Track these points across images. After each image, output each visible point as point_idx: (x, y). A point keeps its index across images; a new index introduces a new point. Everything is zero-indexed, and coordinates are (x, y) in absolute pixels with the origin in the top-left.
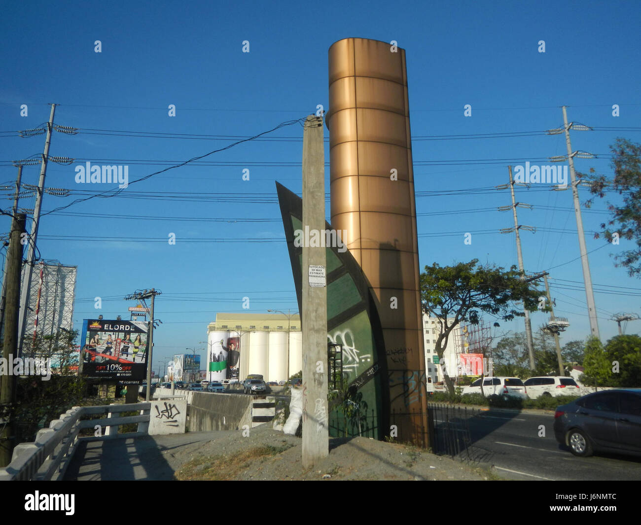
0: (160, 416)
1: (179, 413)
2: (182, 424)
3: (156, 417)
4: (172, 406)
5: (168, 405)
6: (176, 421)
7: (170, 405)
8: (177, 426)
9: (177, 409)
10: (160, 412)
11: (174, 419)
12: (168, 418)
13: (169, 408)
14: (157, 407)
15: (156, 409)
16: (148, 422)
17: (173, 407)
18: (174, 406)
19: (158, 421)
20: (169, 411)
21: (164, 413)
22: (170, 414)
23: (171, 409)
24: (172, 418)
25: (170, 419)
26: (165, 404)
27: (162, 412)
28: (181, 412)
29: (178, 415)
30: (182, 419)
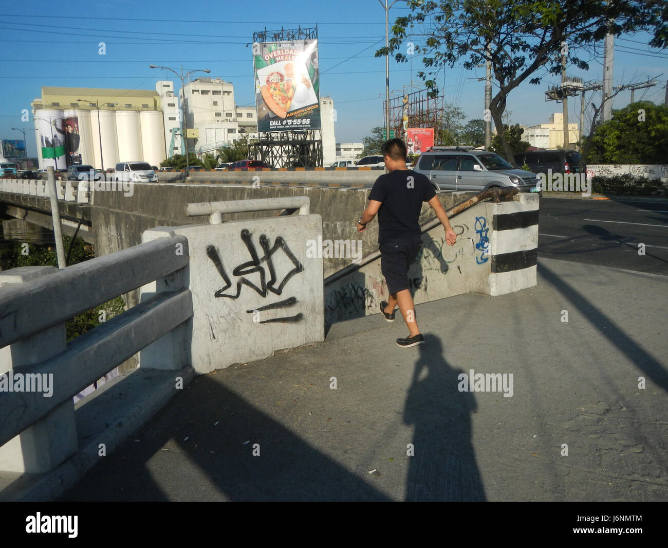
0: (232, 291)
1: (299, 269)
2: (313, 310)
3: (218, 294)
4: (272, 244)
5: (256, 241)
6: (292, 302)
7: (264, 241)
8: (298, 318)
9: (291, 256)
10: (229, 273)
11: (284, 296)
12: (263, 294)
13: (261, 253)
14: (213, 253)
15: (210, 262)
16: (187, 324)
17: (275, 248)
18: (279, 242)
19: (225, 311)
20: (264, 265)
21: (247, 277)
22: (268, 278)
23: (269, 254)
24: (278, 292)
25: (272, 298)
26: (246, 236)
27: (237, 272)
28: (305, 265)
29: (297, 277)
30: (312, 290)
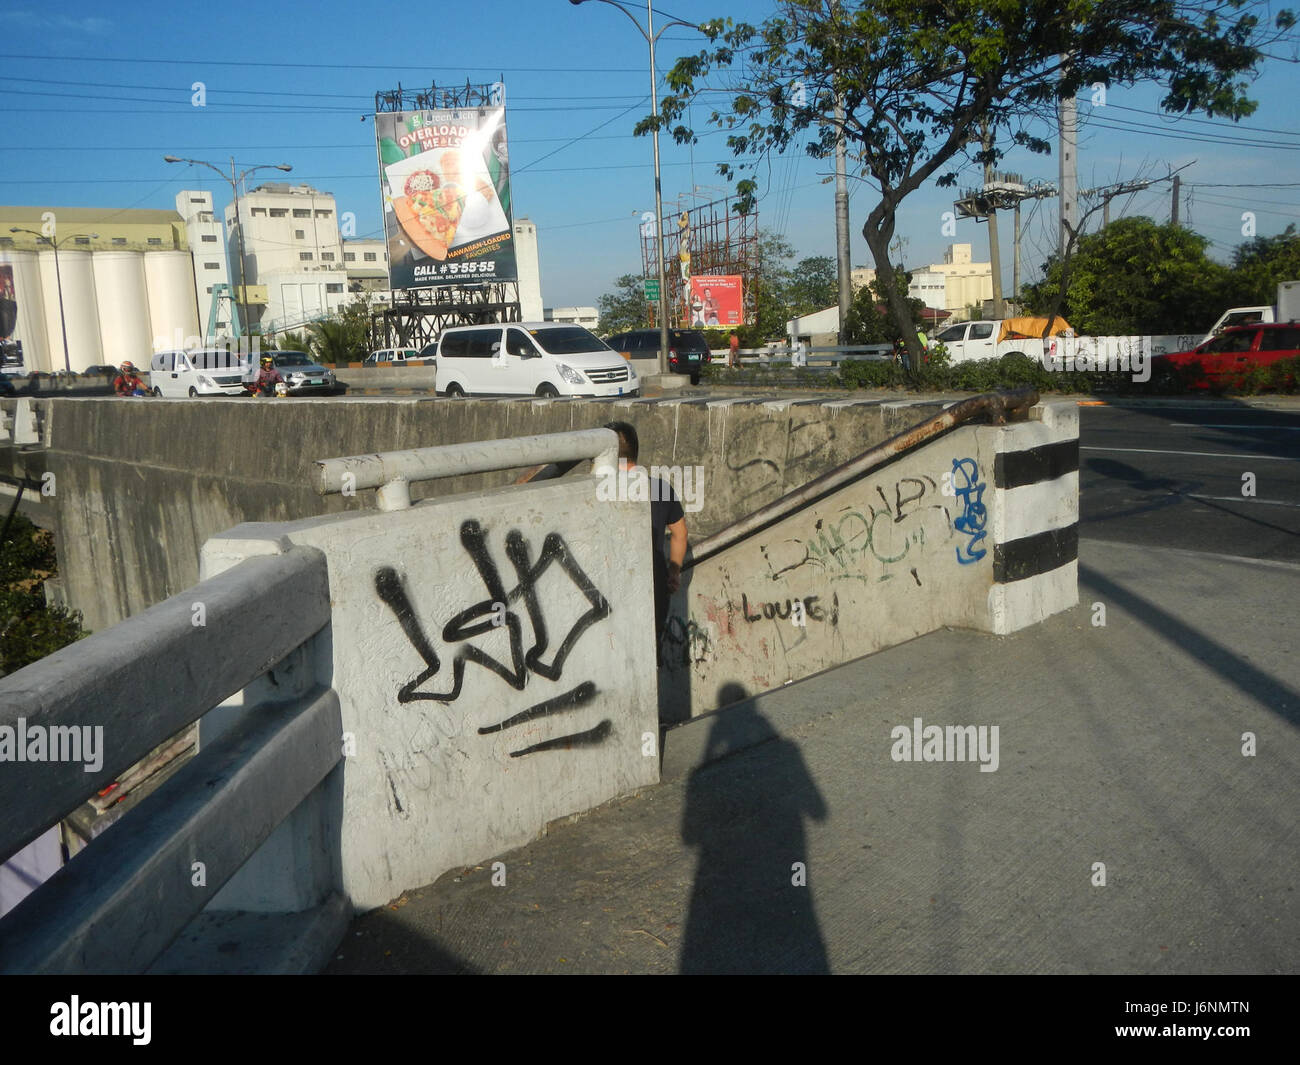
0: (442, 682)
1: (600, 610)
2: (634, 710)
3: (407, 695)
4: (535, 554)
5: (497, 547)
6: (585, 693)
7: (516, 546)
8: (600, 733)
9: (580, 579)
10: (433, 633)
11: (568, 683)
12: (518, 682)
13: (509, 578)
14: (391, 589)
15: (385, 613)
17: (543, 564)
18: (554, 546)
19: (426, 735)
20: (519, 608)
21: (476, 641)
22: (529, 640)
23: (529, 578)
24: (554, 673)
25: (540, 689)
26: (473, 538)
27: (452, 632)
28: (612, 601)
29: (596, 629)
30: (630, 661)
